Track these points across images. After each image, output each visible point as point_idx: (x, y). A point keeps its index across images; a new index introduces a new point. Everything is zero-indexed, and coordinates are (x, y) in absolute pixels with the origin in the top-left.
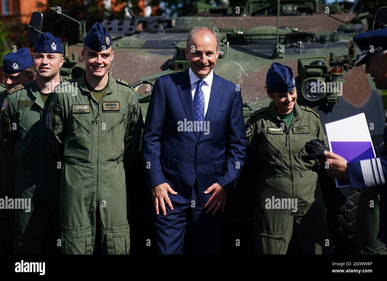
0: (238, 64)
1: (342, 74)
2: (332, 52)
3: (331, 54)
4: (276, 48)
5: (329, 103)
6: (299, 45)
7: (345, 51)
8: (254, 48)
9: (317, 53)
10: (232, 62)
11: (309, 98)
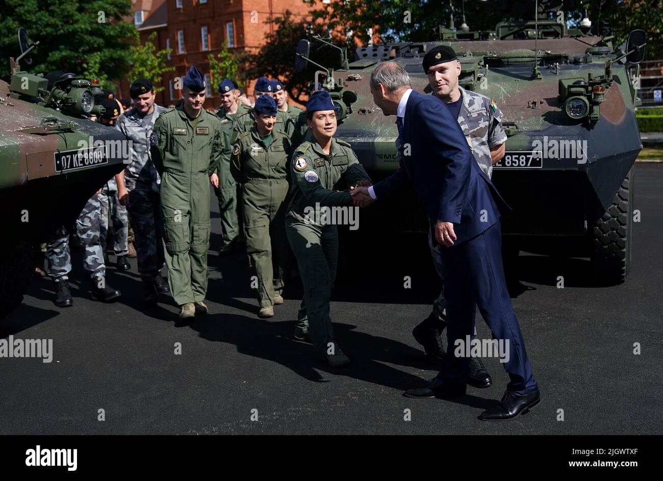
0: (499, 86)
1: (604, 92)
2: (590, 73)
3: (589, 74)
4: (535, 70)
5: (591, 120)
6: (556, 66)
7: (602, 72)
8: (511, 70)
9: (573, 74)
10: (492, 83)
11: (573, 116)
